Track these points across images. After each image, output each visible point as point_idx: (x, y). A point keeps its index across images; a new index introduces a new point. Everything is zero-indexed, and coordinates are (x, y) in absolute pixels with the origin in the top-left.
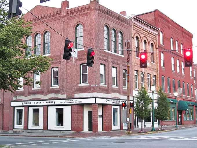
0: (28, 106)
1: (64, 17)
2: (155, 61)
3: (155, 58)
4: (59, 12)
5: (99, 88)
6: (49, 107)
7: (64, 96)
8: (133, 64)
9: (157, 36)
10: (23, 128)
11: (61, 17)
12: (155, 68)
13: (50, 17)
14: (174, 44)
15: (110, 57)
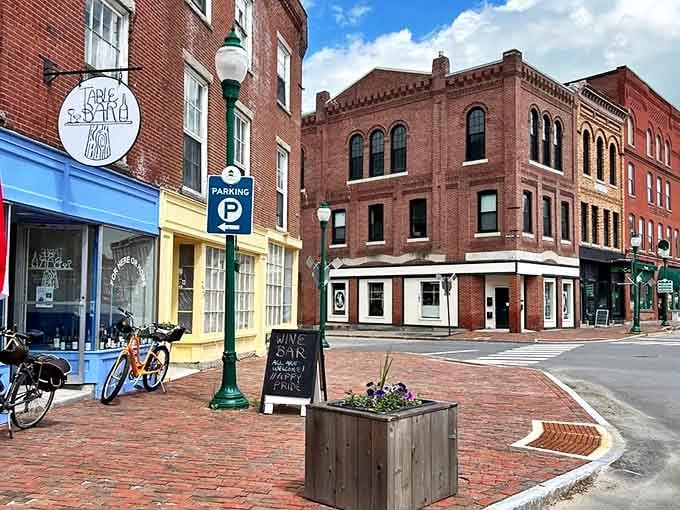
0: (359, 278)
1: (440, 92)
2: (618, 181)
3: (618, 175)
4: (426, 83)
5: (523, 242)
6: (405, 280)
7: (442, 258)
8: (579, 190)
9: (623, 128)
10: (346, 320)
11: (432, 94)
12: (618, 197)
13: (404, 94)
14: (653, 143)
15: (540, 176)
